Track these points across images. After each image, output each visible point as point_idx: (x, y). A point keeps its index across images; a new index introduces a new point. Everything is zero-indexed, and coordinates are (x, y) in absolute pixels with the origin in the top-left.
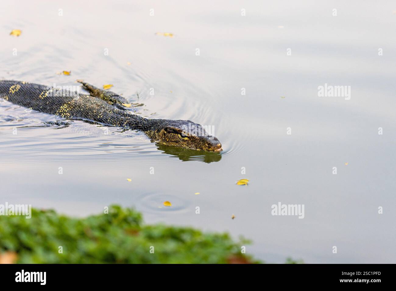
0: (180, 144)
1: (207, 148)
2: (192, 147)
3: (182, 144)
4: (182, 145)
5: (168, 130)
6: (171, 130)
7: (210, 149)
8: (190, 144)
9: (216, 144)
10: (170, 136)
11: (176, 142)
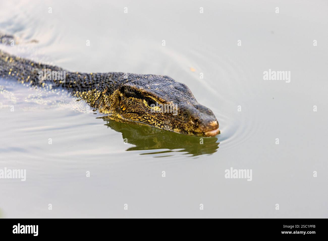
0: (145, 118)
1: (192, 128)
2: (166, 125)
3: (148, 118)
4: (149, 119)
5: (126, 91)
6: (130, 90)
7: (198, 131)
8: (163, 118)
9: (209, 122)
10: (129, 102)
11: (138, 113)
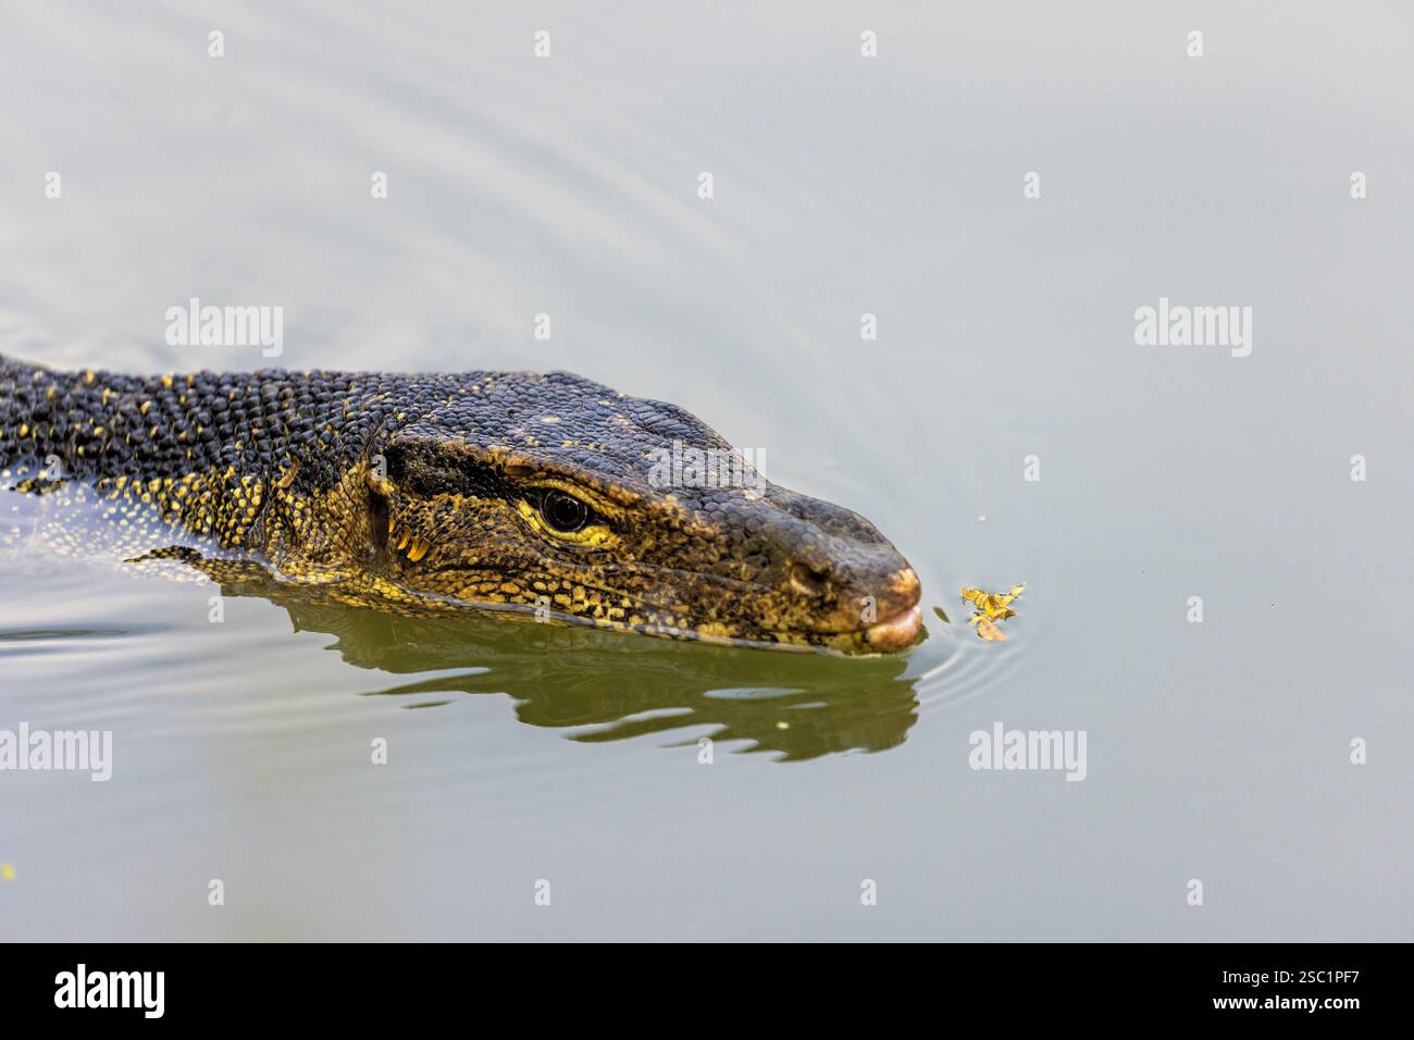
0: (540, 585)
1: (801, 613)
2: (654, 609)
3: (553, 587)
4: (561, 591)
5: (416, 465)
6: (440, 463)
7: (835, 622)
8: (636, 580)
9: (883, 576)
10: (439, 521)
11: (501, 569)
